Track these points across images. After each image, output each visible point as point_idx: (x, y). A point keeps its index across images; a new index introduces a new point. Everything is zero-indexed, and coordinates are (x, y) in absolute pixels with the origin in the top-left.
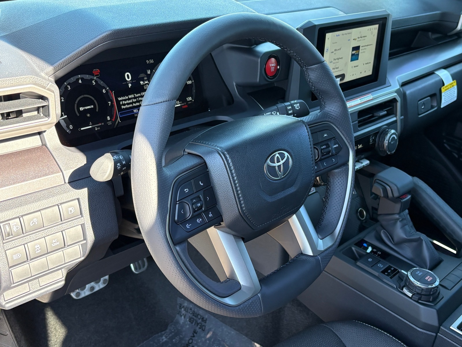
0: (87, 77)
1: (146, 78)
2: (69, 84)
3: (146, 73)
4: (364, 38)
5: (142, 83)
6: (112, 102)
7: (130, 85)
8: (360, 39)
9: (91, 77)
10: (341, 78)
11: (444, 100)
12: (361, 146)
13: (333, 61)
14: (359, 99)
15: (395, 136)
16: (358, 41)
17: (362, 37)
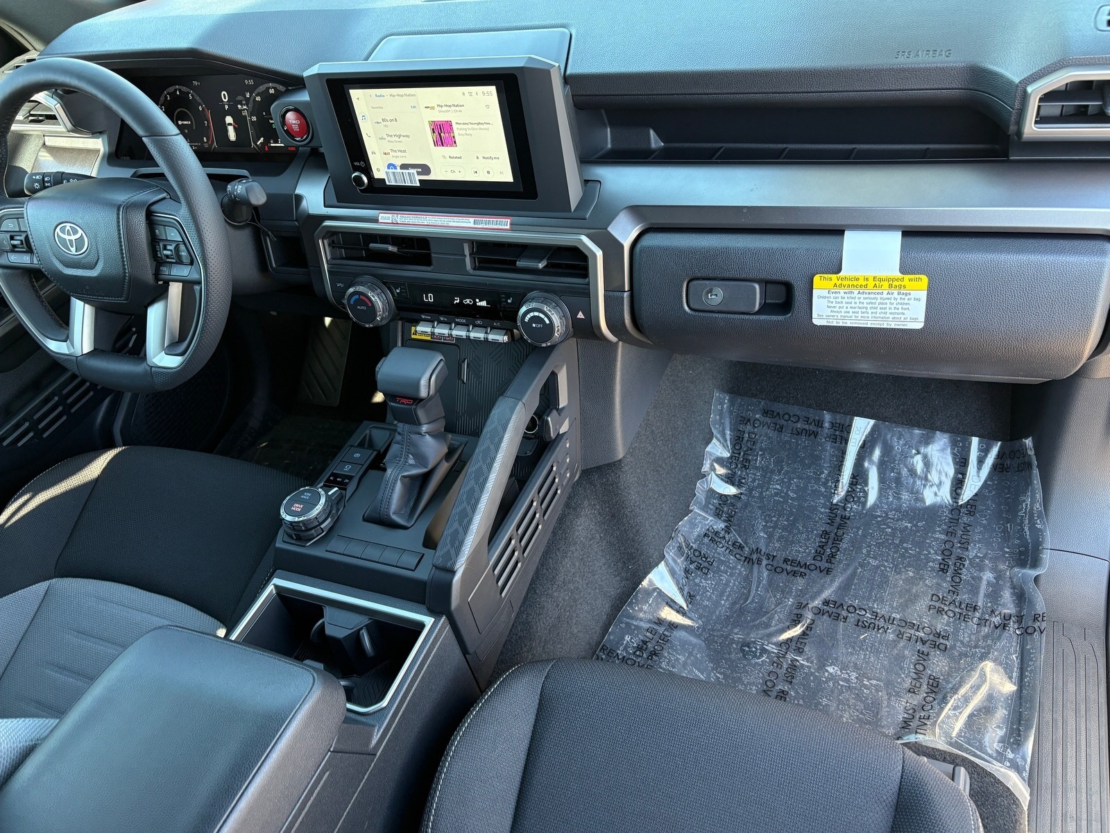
0: (184, 89)
1: (244, 102)
2: (168, 94)
3: (245, 96)
4: (457, 109)
5: (239, 106)
6: (208, 123)
7: (227, 107)
8: (444, 109)
9: (189, 90)
10: (420, 170)
11: (830, 309)
12: (484, 303)
13: (385, 137)
14: (472, 220)
15: (542, 316)
16: (440, 112)
17: (450, 106)
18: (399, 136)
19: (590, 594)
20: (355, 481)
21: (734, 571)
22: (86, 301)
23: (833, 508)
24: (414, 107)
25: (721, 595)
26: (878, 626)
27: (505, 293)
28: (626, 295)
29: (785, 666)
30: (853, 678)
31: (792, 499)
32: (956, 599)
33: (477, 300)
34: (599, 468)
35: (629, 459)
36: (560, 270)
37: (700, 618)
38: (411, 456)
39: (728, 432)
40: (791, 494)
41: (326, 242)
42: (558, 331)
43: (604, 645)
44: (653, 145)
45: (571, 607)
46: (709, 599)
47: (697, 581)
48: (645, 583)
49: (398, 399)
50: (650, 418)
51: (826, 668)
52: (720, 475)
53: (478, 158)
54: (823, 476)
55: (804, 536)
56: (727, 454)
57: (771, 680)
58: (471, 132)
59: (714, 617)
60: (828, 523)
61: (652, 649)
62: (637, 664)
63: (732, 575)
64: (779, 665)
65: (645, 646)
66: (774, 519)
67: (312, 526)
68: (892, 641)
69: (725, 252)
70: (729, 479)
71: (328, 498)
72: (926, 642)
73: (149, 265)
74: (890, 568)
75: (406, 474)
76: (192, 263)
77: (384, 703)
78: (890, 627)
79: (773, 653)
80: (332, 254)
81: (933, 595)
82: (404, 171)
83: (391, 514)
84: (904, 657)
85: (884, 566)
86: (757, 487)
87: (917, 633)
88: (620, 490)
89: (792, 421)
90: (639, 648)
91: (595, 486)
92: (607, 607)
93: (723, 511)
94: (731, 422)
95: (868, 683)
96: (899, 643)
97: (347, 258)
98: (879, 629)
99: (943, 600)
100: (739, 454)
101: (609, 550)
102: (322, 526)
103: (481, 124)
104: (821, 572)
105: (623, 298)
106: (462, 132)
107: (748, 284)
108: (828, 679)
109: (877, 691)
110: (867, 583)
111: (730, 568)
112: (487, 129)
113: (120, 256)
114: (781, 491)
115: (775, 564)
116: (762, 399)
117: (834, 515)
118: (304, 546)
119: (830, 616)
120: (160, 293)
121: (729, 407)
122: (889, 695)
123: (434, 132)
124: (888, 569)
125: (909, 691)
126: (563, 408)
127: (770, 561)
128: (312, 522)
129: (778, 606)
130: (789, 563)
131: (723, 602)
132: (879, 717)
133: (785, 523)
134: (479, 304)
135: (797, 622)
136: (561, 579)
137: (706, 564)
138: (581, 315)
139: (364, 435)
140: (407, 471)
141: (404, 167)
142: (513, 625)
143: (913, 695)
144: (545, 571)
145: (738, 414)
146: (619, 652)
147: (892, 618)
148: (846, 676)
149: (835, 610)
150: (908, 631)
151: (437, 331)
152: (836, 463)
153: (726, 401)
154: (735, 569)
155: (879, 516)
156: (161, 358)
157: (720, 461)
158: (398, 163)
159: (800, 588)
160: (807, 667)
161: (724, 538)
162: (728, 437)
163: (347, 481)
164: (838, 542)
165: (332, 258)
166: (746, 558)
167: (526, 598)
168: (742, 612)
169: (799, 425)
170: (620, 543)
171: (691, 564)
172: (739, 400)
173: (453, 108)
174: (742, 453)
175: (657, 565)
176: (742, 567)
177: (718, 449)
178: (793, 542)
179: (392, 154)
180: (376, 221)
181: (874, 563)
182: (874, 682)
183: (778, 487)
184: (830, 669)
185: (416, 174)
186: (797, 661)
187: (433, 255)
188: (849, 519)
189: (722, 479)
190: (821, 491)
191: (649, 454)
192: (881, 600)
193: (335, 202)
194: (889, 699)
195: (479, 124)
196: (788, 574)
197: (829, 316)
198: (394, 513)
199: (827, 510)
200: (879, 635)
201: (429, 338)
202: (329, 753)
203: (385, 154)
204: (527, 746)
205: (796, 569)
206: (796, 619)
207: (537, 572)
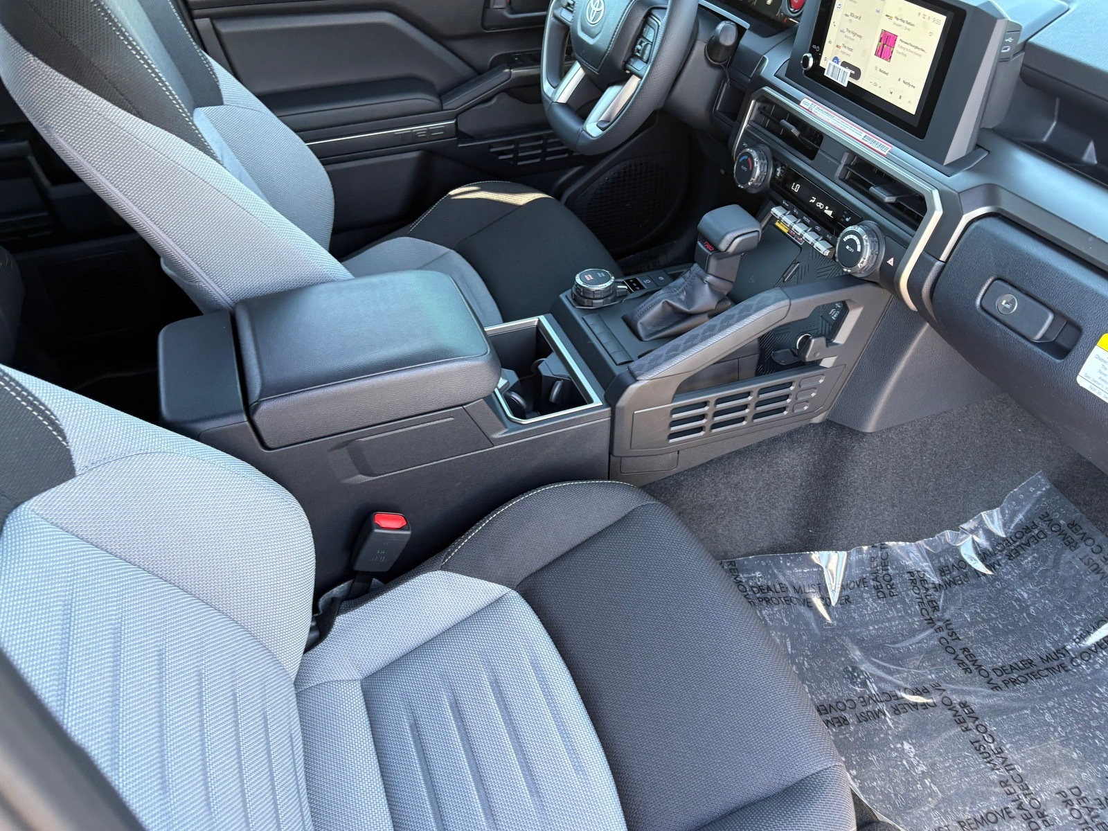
4: (909, 26)
8: (899, 22)
10: (853, 72)
11: (1100, 375)
12: (829, 213)
13: (845, 30)
14: (864, 134)
15: (858, 242)
16: (894, 24)
17: (904, 22)
18: (855, 34)
19: (756, 518)
20: (642, 292)
21: (907, 617)
22: (583, 66)
23: (1062, 651)
24: (878, 11)
25: (875, 622)
26: (991, 760)
27: (848, 211)
28: (938, 263)
29: (869, 708)
30: (920, 768)
31: (1029, 615)
32: (1097, 809)
33: (827, 208)
34: (842, 427)
35: (876, 441)
36: (900, 213)
37: (839, 620)
38: (685, 293)
39: (1021, 516)
40: (1032, 610)
41: (757, 104)
42: (862, 263)
43: (734, 562)
44: (1085, 158)
45: (730, 510)
46: (862, 616)
47: (865, 595)
48: (816, 556)
49: (706, 242)
50: (931, 428)
51: (904, 742)
52: (978, 544)
53: (899, 80)
54: (1077, 617)
55: (1006, 648)
56: (1002, 534)
57: (845, 705)
58: (906, 52)
59: (851, 631)
60: (1042, 658)
61: (769, 597)
62: (745, 594)
63: (901, 618)
64: (865, 703)
65: (766, 591)
66: (993, 615)
67: (588, 296)
68: (990, 780)
69: (1044, 267)
70: (983, 556)
71: (613, 287)
72: (1023, 809)
73: (625, 52)
74: (1059, 734)
75: (670, 302)
76: (647, 62)
77: (525, 422)
78: (1002, 770)
79: (870, 691)
80: (756, 117)
81: (1077, 787)
82: (842, 68)
83: (639, 322)
84: (987, 799)
85: (1056, 730)
86: (1005, 581)
87: (1022, 797)
88: (847, 459)
89: (1092, 549)
90: (760, 589)
91: (826, 438)
92: (765, 545)
93: (950, 573)
94: (1030, 509)
95: (928, 784)
96: (995, 787)
97: (767, 129)
98: (989, 762)
99: (1081, 799)
100: (1015, 542)
101: (802, 501)
102: (594, 301)
103: (919, 49)
104: (988, 683)
105: (933, 265)
106: (901, 50)
107: (1044, 309)
108: (895, 749)
109: (930, 795)
110: (1023, 726)
111: (906, 613)
112: (920, 55)
113: (611, 36)
114: (1025, 601)
115: (953, 644)
116: (1081, 510)
117: (1055, 657)
118: (574, 307)
119: (955, 716)
120: (622, 79)
121: (1041, 496)
122: (937, 808)
123: (880, 41)
124: (1056, 734)
125: (959, 822)
126: (836, 344)
127: (950, 638)
128: (590, 294)
129: (916, 669)
130: (966, 653)
131: (871, 628)
132: (908, 811)
133: (1000, 626)
134: (826, 211)
135: (918, 693)
136: (736, 481)
137: (887, 592)
138: (891, 262)
139: (681, 271)
140: (672, 300)
141: (845, 64)
142: (670, 477)
143: (959, 827)
144: (727, 462)
145: (1045, 508)
146: (741, 576)
147: (1013, 767)
148: (915, 763)
149: (965, 716)
150: (1016, 788)
151: (795, 227)
152: (1101, 615)
153: (1044, 489)
154: (911, 618)
155: (1100, 693)
156: (592, 128)
157: (989, 534)
158: (842, 59)
159: (953, 676)
160: (888, 726)
161: (927, 590)
162: (1017, 520)
163: (638, 288)
164: (1032, 677)
165: (754, 121)
166: (931, 619)
167: (695, 468)
168: (880, 647)
169: (1095, 557)
170: (816, 504)
171: (873, 580)
172: (1058, 497)
173: (905, 24)
174: (1018, 543)
175: (836, 549)
176: (918, 621)
177: (995, 522)
178: (990, 644)
179: (843, 49)
180: (797, 102)
181: (1048, 717)
182: (935, 788)
183: (1026, 595)
184: (907, 746)
185: (849, 74)
186: (885, 715)
187: (819, 152)
188: (1067, 671)
189: (975, 548)
190: (1063, 629)
191: (905, 457)
192: (1018, 747)
193: (783, 74)
194: (933, 810)
195: (916, 47)
196: (955, 659)
197: (1095, 381)
198: (641, 323)
199: (1053, 649)
200: (983, 766)
201: (786, 231)
202: (461, 407)
203: (837, 46)
204: (590, 535)
205: (967, 662)
206: (921, 690)
207: (721, 458)
